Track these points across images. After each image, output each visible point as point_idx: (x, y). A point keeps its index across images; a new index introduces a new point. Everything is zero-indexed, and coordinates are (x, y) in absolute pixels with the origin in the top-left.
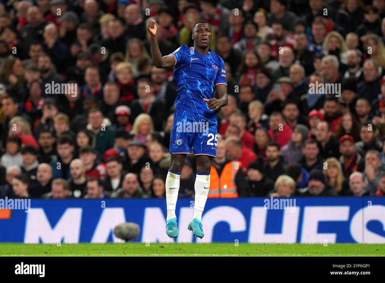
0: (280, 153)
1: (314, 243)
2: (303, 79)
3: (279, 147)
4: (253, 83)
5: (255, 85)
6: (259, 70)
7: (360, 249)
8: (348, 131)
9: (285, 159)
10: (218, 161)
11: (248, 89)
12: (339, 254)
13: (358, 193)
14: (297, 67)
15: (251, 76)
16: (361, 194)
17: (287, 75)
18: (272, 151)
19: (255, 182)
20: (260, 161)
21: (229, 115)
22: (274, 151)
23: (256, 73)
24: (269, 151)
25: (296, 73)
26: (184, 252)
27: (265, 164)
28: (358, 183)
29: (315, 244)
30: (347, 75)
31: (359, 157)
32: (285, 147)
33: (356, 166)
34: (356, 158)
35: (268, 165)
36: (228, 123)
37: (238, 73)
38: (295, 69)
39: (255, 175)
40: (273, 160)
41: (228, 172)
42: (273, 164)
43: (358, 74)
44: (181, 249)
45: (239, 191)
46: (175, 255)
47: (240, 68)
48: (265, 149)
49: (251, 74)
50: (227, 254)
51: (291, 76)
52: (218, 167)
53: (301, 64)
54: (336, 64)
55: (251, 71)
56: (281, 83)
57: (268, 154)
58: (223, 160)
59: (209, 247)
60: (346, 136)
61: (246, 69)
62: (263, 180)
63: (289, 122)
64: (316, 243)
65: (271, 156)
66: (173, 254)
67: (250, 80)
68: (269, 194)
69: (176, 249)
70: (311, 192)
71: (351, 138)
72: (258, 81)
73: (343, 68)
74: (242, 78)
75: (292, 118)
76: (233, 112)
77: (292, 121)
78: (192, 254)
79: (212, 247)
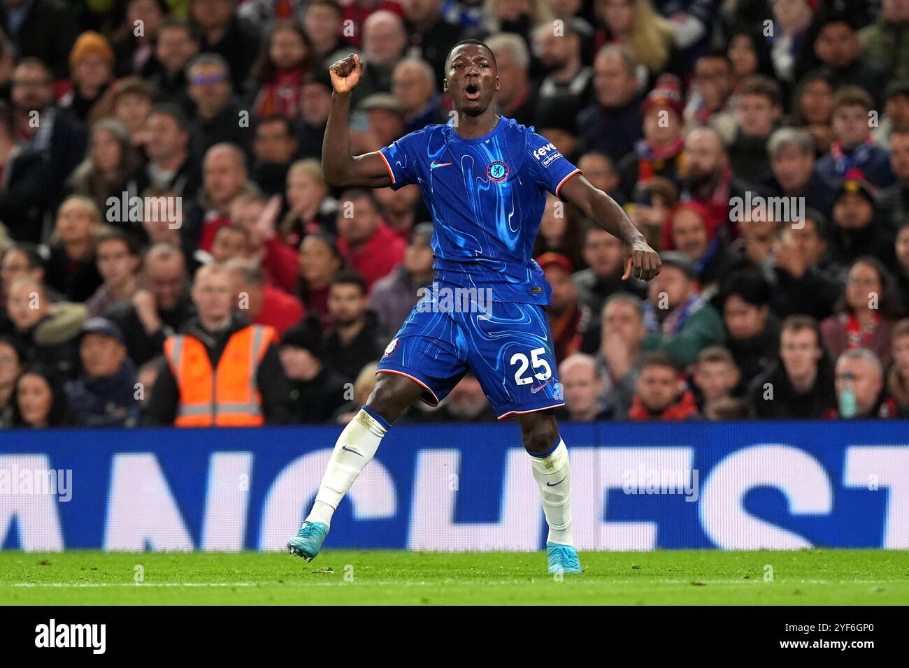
0: (368, 303)
1: (462, 550)
2: (429, 99)
3: (365, 288)
4: (292, 110)
5: (299, 115)
6: (308, 76)
7: (590, 565)
8: (553, 243)
9: (383, 319)
10: (212, 326)
11: (278, 127)
12: (533, 581)
13: (583, 413)
14: (413, 66)
15: (286, 92)
16: (589, 417)
17: (386, 89)
18: (345, 298)
19: (300, 384)
20: (314, 325)
21: (228, 200)
22: (351, 298)
23: (300, 83)
24: (338, 298)
25: (408, 84)
26: (105, 576)
27: (327, 333)
28: (583, 384)
29: (467, 552)
30: (548, 89)
31: (586, 314)
32: (385, 284)
33: (577, 340)
34: (576, 315)
35: (336, 338)
36: (224, 221)
37: (249, 84)
38: (408, 71)
39: (299, 363)
40: (349, 323)
41: (237, 357)
42: (350, 333)
43: (578, 85)
44: (96, 569)
45: (267, 408)
46: (81, 585)
47: (256, 69)
48: (325, 293)
49: (287, 87)
50: (224, 582)
51: (398, 90)
52: (211, 342)
53: (425, 57)
54: (521, 58)
55: (287, 78)
56: (371, 110)
57: (334, 305)
58: (226, 323)
59: (173, 562)
60: (549, 257)
61: (272, 74)
62: (320, 378)
63: (392, 218)
64: (469, 549)
65: (343, 311)
66: (75, 583)
67: (284, 102)
68: (338, 416)
69: (82, 569)
70: (454, 408)
71: (563, 260)
72: (307, 104)
73: (539, 69)
74: (262, 97)
75: (400, 206)
76: (239, 191)
77: (400, 214)
78: (127, 583)
79: (181, 563)
